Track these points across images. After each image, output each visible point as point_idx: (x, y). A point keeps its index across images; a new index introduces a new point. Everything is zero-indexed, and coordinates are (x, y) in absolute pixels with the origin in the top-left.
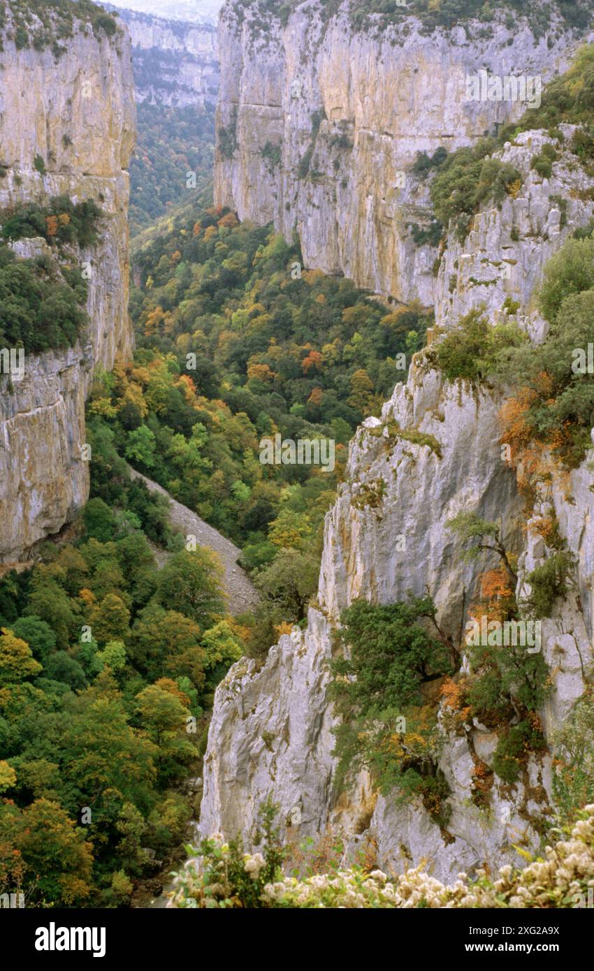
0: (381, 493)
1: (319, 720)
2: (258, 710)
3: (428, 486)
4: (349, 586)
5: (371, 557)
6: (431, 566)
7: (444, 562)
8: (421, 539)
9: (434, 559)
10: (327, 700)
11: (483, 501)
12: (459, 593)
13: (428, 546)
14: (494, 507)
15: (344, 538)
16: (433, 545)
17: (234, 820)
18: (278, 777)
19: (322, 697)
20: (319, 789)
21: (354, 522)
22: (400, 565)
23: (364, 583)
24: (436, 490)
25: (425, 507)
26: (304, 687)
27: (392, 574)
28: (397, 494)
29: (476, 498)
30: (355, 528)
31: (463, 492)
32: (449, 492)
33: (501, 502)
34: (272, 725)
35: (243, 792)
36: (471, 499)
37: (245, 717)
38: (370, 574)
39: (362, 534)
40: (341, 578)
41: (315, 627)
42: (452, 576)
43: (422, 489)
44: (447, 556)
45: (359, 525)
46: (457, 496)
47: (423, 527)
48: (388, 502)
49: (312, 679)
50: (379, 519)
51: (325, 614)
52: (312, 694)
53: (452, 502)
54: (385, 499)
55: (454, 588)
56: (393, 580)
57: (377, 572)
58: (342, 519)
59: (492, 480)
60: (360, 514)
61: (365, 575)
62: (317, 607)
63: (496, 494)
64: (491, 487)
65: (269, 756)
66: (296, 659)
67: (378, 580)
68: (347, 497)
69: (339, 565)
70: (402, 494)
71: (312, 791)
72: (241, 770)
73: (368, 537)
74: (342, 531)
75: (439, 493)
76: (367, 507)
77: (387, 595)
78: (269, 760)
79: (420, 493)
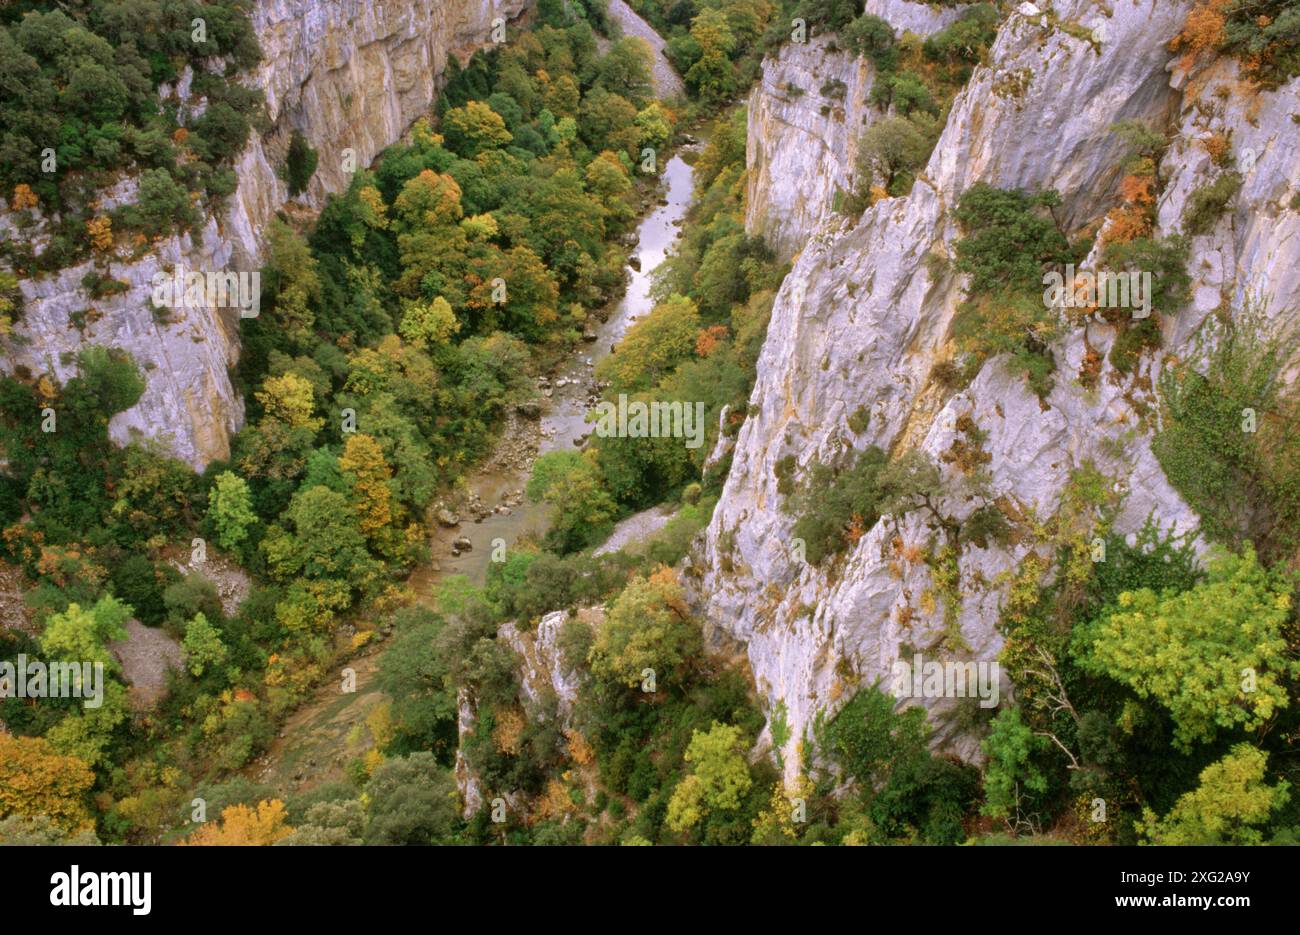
0: (1026, 84)
1: (907, 280)
2: (846, 262)
3: (1077, 82)
4: (970, 168)
5: (1001, 144)
6: (1058, 158)
7: (1072, 156)
8: (1056, 131)
9: (1061, 152)
10: (920, 263)
11: (1128, 102)
12: (1076, 186)
13: (1060, 139)
14: (1136, 108)
15: (976, 122)
16: (1066, 138)
17: (807, 348)
18: (857, 320)
19: (915, 261)
20: (896, 336)
21: (991, 109)
22: (1028, 154)
23: (988, 167)
24: (1084, 87)
25: (1069, 102)
26: (898, 249)
27: (1018, 162)
28: (1044, 86)
29: (1123, 98)
30: (991, 116)
31: (1110, 91)
32: (1097, 89)
33: (1143, 104)
34: (859, 275)
35: (819, 327)
36: (1118, 98)
37: (833, 266)
38: (995, 162)
39: (998, 121)
40: (962, 159)
41: (919, 198)
42: (1075, 169)
43: (1070, 84)
44: (1078, 150)
45: (998, 113)
46: (1104, 94)
47: (1061, 119)
48: (1033, 93)
49: (909, 243)
50: (1019, 109)
51: (935, 188)
52: (906, 256)
53: (1096, 100)
54: (1029, 89)
55: (1075, 179)
56: (1017, 167)
57: (1003, 158)
58: (978, 104)
59: (1145, 82)
60: (1000, 102)
61: (990, 161)
62: (925, 180)
63: (1142, 95)
64: (1141, 88)
65: (851, 302)
66: (893, 223)
67: (1002, 165)
68: (988, 82)
69: (963, 147)
70: (1049, 87)
71: (888, 336)
72: (822, 309)
73: (1004, 125)
74: (974, 116)
75: (1087, 89)
76: (1009, 96)
77: (1008, 181)
78: (850, 305)
79: (1066, 88)
